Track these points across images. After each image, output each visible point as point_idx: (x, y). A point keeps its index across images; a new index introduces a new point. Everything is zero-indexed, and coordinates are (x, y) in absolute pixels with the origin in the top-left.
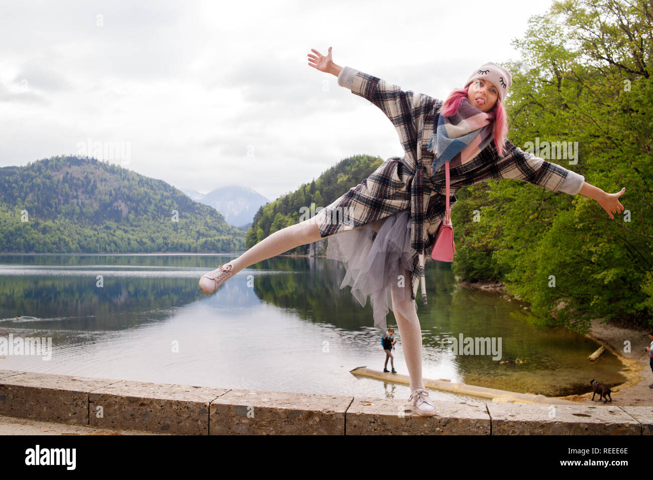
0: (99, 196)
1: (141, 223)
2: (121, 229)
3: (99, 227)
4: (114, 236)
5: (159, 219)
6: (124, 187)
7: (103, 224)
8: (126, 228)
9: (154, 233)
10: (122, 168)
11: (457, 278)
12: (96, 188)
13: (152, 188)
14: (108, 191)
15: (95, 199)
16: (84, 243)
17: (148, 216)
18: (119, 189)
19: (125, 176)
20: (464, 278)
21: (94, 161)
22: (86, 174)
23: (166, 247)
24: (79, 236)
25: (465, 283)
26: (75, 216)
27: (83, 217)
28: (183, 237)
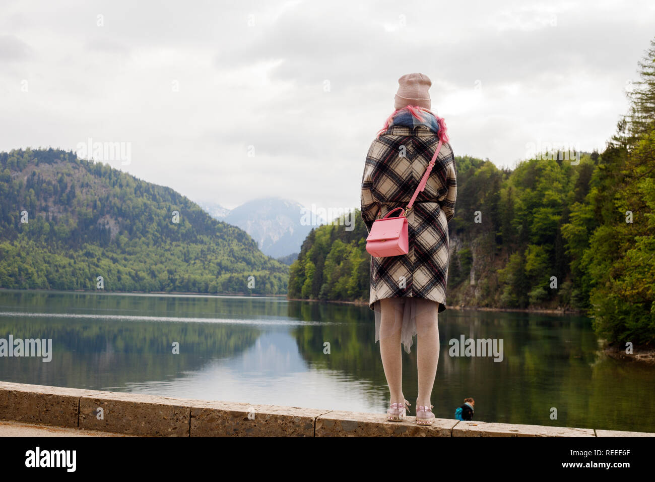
0: (78, 209)
1: (138, 249)
2: (108, 257)
3: (77, 253)
4: (97, 266)
5: (163, 245)
6: (114, 196)
7: (82, 249)
8: (115, 256)
9: (156, 265)
10: (112, 168)
11: (601, 342)
12: (74, 196)
13: (154, 199)
14: (91, 201)
15: (73, 212)
16: (55, 276)
17: (148, 239)
18: (108, 198)
19: (117, 181)
20: (610, 342)
21: (72, 157)
22: (60, 175)
23: (173, 285)
24: (46, 265)
25: (611, 349)
26: (42, 236)
27: (54, 239)
28: (197, 271)
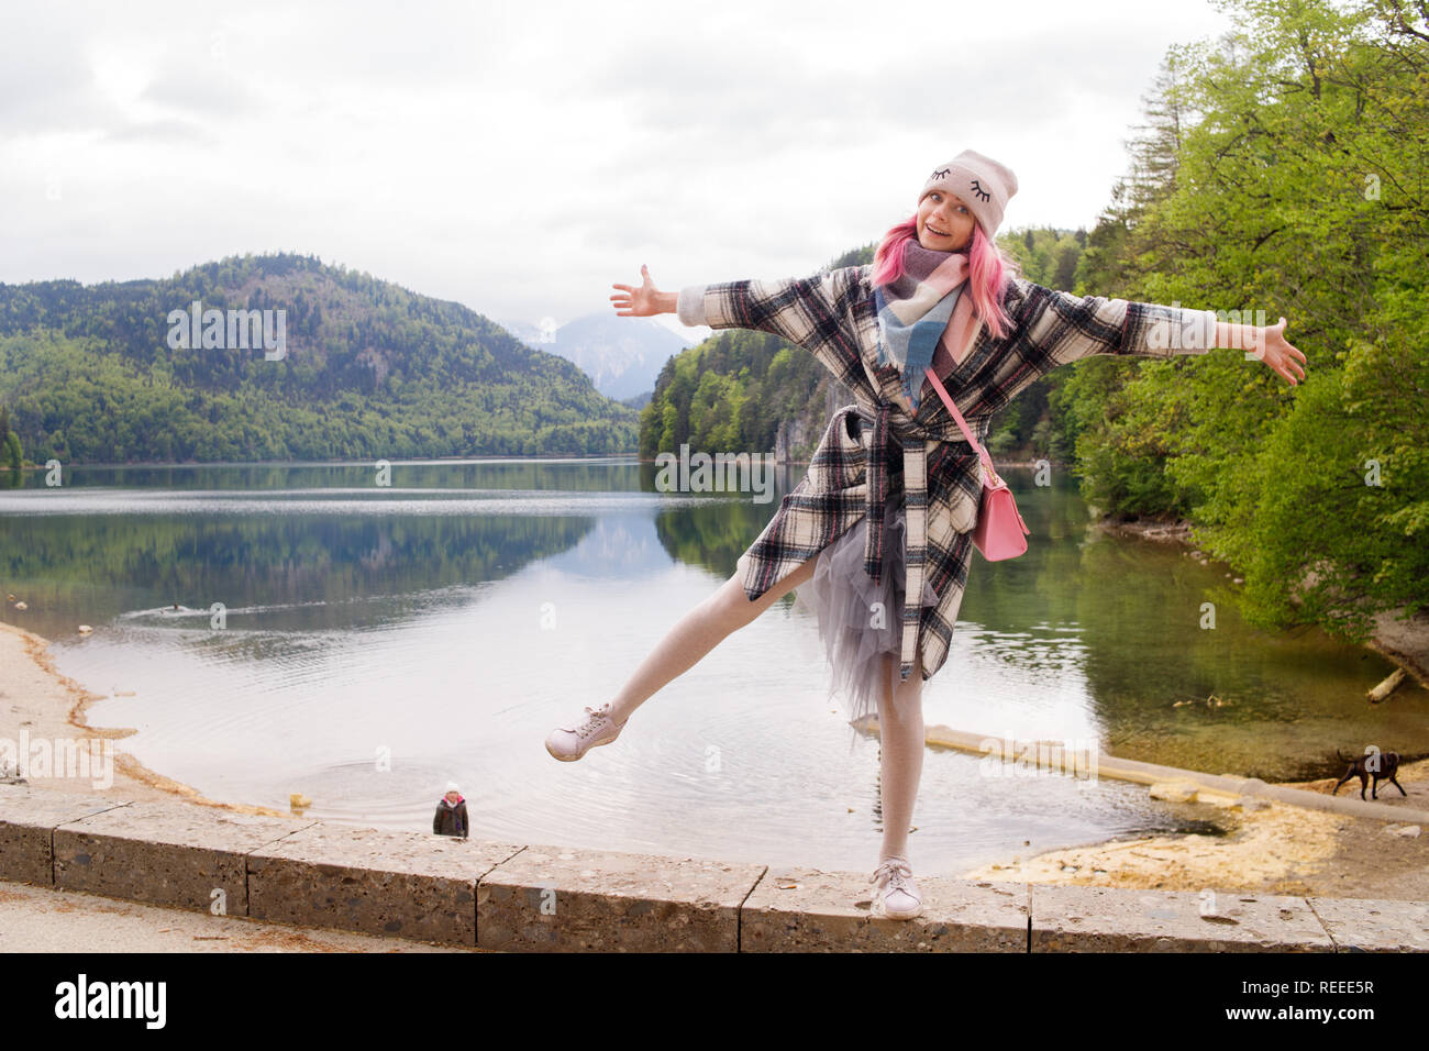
0: (326, 340)
1: (417, 395)
2: (374, 409)
3: (328, 406)
4: (359, 423)
5: (454, 388)
6: (379, 319)
7: (335, 399)
8: (384, 407)
9: (444, 417)
10: (373, 277)
11: (1094, 511)
12: (320, 322)
13: (437, 320)
14: (345, 328)
15: (319, 346)
16: (298, 440)
17: (431, 380)
18: (369, 323)
19: (381, 296)
20: (1107, 512)
21: (313, 264)
22: (297, 292)
23: (471, 445)
24: (284, 424)
25: (1108, 523)
26: (276, 382)
27: (294, 386)
28: (505, 425)
